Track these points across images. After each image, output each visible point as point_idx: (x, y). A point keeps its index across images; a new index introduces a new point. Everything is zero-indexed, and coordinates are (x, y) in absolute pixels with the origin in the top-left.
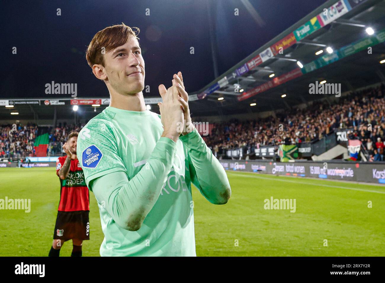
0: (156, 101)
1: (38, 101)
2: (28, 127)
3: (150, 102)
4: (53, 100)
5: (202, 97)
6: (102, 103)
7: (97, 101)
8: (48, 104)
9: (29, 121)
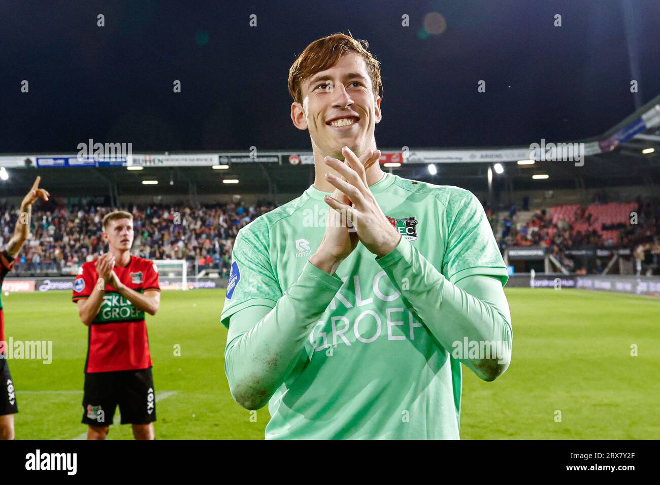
0: (513, 156)
1: (277, 157)
2: (258, 209)
3: (502, 158)
4: (307, 155)
5: (609, 146)
6: (405, 161)
7: (394, 156)
8: (297, 162)
9: (261, 197)
